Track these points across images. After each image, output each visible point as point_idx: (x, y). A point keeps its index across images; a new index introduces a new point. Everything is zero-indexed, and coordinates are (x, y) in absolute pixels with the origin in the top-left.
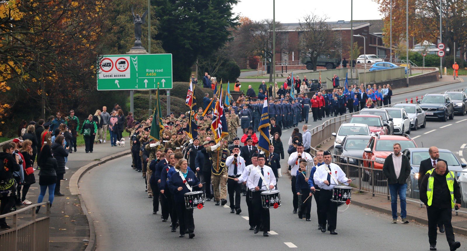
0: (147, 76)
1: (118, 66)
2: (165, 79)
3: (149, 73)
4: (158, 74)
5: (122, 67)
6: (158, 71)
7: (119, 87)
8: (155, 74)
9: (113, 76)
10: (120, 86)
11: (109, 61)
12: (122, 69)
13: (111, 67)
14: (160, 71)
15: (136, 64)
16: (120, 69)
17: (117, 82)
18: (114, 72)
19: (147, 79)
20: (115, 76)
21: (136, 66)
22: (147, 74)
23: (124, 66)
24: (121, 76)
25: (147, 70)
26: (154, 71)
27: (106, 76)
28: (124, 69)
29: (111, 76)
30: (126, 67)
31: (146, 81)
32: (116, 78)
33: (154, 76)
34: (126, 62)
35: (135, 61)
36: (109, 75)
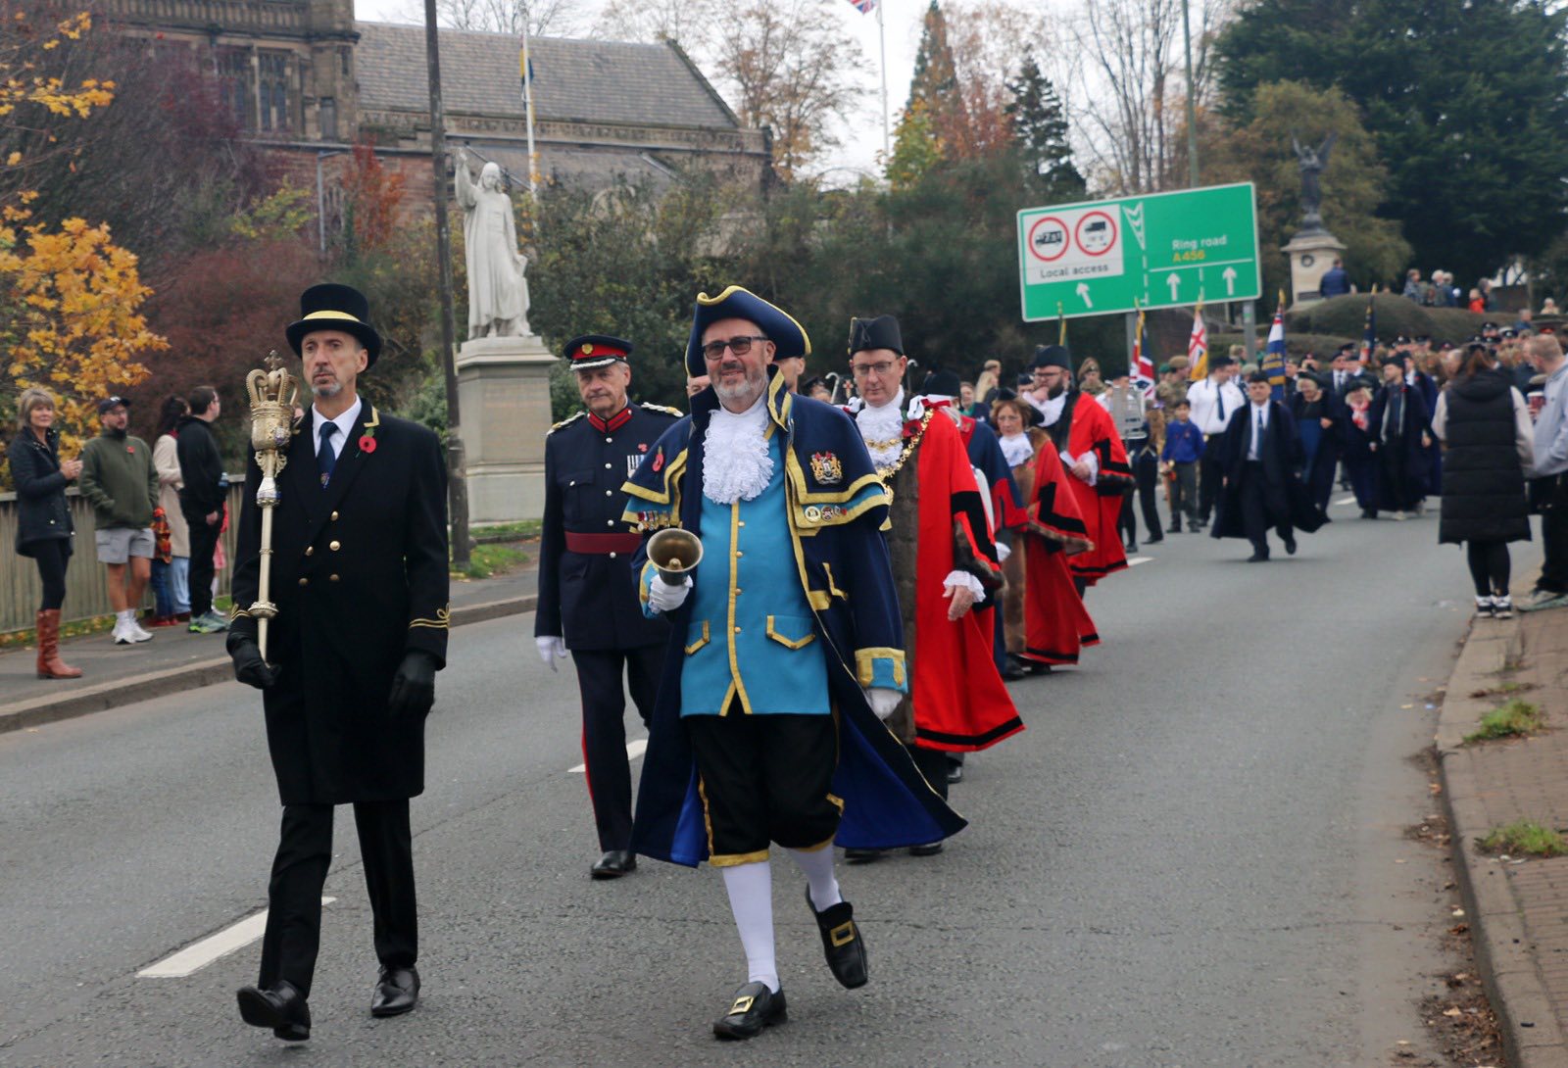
0: (1178, 264)
1: (1084, 238)
2: (1234, 266)
3: (1182, 252)
4: (1212, 253)
5: (1098, 240)
6: (1209, 242)
7: (1089, 304)
8: (1201, 255)
9: (1071, 271)
10: (1093, 301)
11: (1053, 227)
12: (1097, 247)
13: (1062, 245)
14: (1216, 242)
15: (1138, 229)
16: (1090, 249)
17: (1082, 289)
18: (1074, 257)
19: (1178, 272)
20: (1076, 271)
21: (1140, 235)
22: (1177, 258)
23: (1101, 238)
24: (1094, 269)
25: (1176, 244)
26: (1199, 244)
27: (1050, 274)
28: (1104, 248)
29: (1063, 273)
30: (1108, 239)
31: (1173, 280)
32: (1079, 277)
33: (1198, 261)
34: (1108, 225)
35: (1136, 218)
36: (1059, 269)
